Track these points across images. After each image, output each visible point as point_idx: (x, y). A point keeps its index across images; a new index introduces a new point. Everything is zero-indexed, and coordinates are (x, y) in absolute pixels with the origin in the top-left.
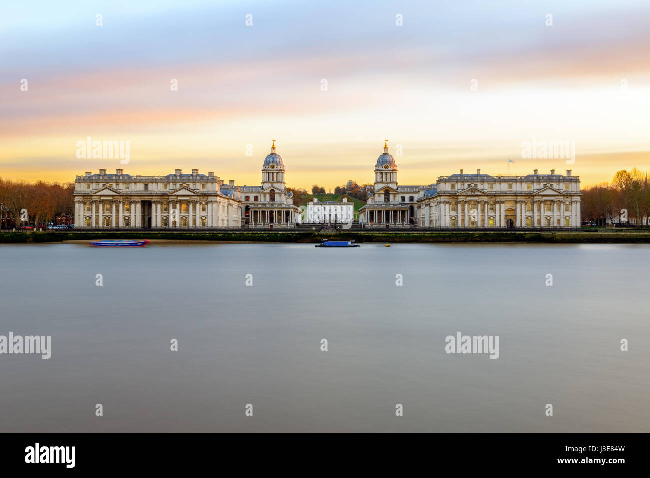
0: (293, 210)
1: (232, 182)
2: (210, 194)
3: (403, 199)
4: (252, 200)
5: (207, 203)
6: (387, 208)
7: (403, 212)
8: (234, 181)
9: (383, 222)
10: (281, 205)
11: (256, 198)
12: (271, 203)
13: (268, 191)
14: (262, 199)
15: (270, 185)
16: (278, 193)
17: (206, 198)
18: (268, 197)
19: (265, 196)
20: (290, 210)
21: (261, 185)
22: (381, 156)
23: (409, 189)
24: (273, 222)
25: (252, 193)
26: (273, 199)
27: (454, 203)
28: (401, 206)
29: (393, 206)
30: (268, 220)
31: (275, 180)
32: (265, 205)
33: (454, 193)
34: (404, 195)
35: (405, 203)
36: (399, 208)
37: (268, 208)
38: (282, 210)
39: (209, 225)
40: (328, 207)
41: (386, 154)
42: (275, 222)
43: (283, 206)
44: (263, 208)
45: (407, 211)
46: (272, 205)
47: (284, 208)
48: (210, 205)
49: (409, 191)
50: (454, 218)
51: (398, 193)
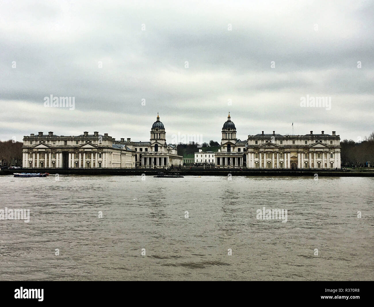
1: (129, 139)
2: (104, 147)
3: (239, 150)
4: (144, 150)
5: (102, 153)
6: (228, 156)
7: (239, 159)
9: (225, 164)
10: (161, 153)
11: (146, 150)
12: (155, 152)
13: (154, 145)
14: (149, 149)
15: (155, 141)
16: (160, 146)
17: (101, 149)
18: (154, 149)
19: (152, 148)
20: (167, 157)
21: (150, 141)
22: (226, 122)
23: (243, 143)
24: (156, 165)
25: (144, 146)
26: (156, 150)
27: (257, 152)
28: (237, 154)
29: (232, 154)
30: (153, 164)
31: (158, 138)
32: (151, 153)
33: (257, 146)
34: (240, 147)
35: (241, 152)
36: (236, 156)
37: (153, 156)
38: (162, 157)
39: (103, 166)
40: (208, 155)
42: (157, 164)
43: (162, 154)
44: (150, 156)
45: (241, 158)
46: (156, 154)
47: (163, 156)
48: (104, 154)
49: (243, 145)
50: (257, 163)
51: (236, 146)
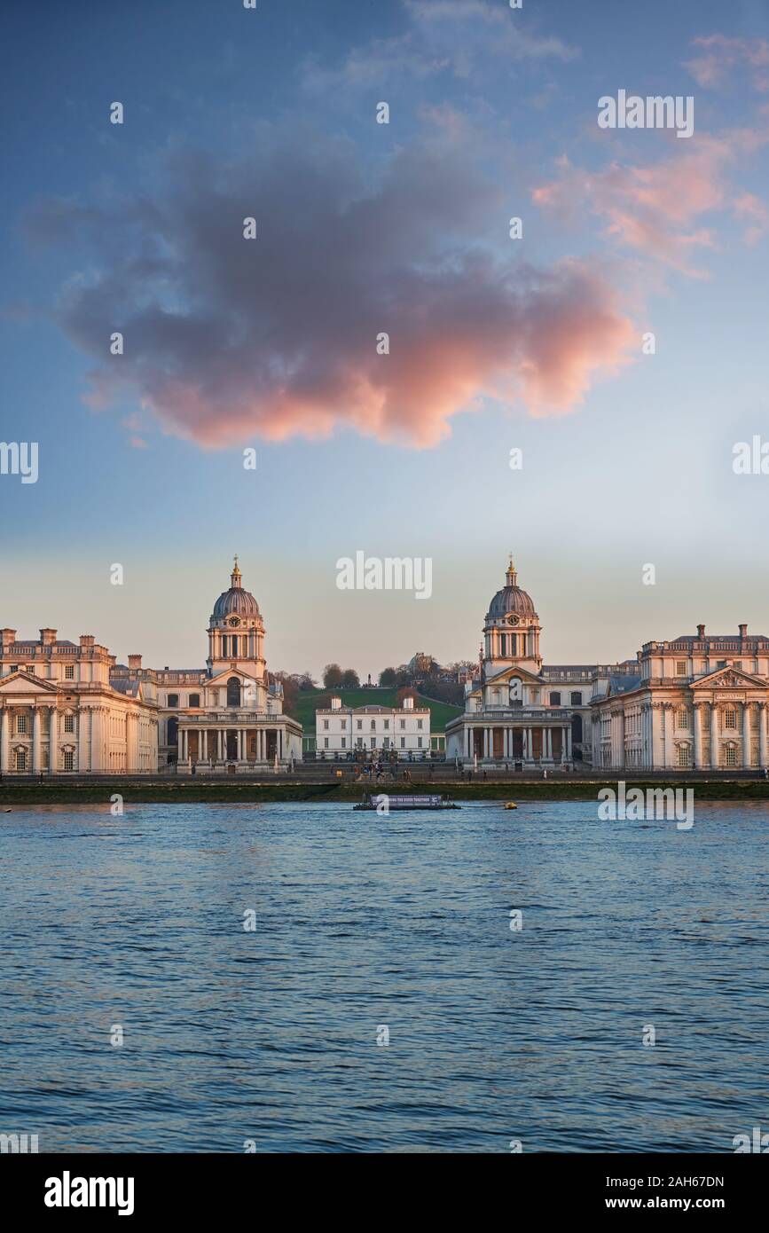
0: (283, 727)
1: (135, 658)
2: (86, 689)
3: (555, 698)
4: (184, 703)
5: (77, 712)
6: (515, 720)
7: (557, 732)
8: (139, 657)
9: (505, 754)
10: (254, 714)
11: (194, 700)
12: (231, 710)
13: (223, 681)
14: (207, 700)
15: (227, 666)
16: (248, 686)
17: (74, 698)
18: (223, 695)
19: (216, 694)
20: (278, 727)
21: (205, 667)
22: (499, 593)
23: (569, 674)
24: (235, 758)
25: (184, 685)
26: (234, 699)
27: (683, 707)
28: (549, 715)
29: (530, 715)
30: (222, 753)
31: (240, 652)
32: (214, 714)
33: (684, 682)
34: (557, 689)
35: (560, 707)
36: (546, 720)
37: (223, 722)
38: (259, 727)
39: (82, 764)
40: (367, 719)
41: (511, 589)
42: (239, 757)
43: (259, 718)
44: (210, 723)
45: (566, 729)
46: (234, 715)
47: (262, 722)
48: (84, 717)
49: (569, 679)
50: (684, 746)
51: (543, 683)
